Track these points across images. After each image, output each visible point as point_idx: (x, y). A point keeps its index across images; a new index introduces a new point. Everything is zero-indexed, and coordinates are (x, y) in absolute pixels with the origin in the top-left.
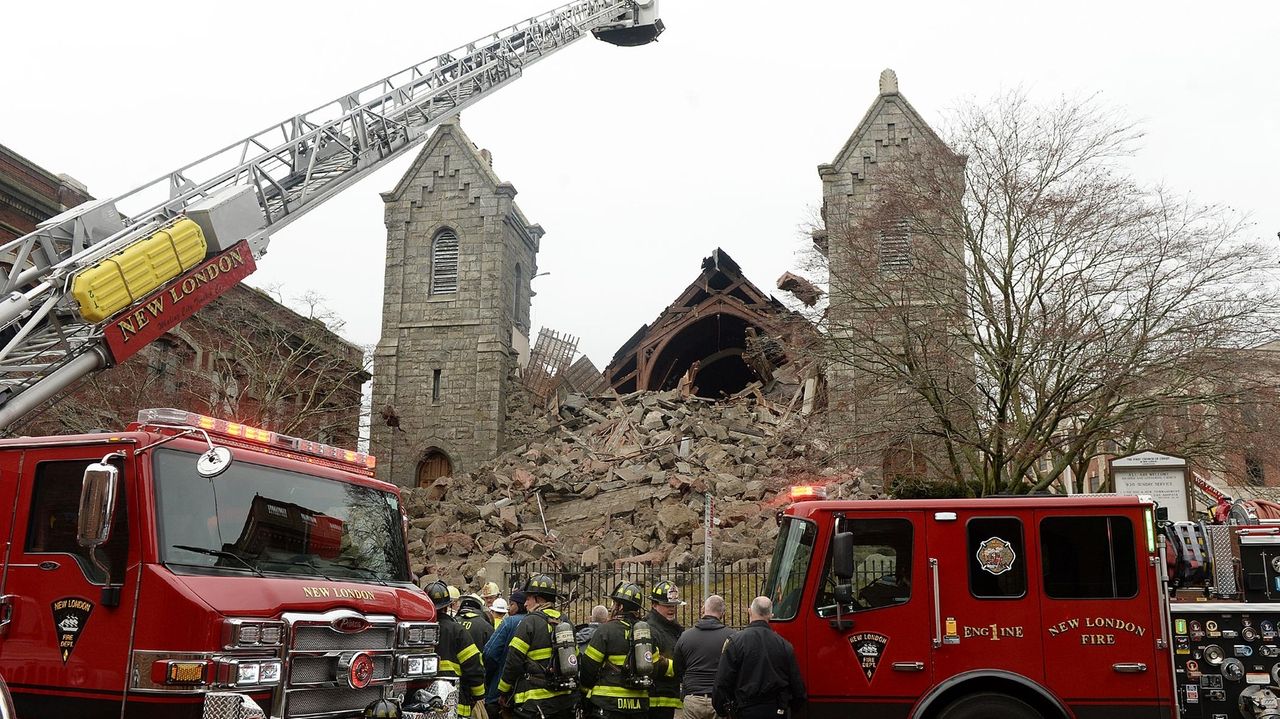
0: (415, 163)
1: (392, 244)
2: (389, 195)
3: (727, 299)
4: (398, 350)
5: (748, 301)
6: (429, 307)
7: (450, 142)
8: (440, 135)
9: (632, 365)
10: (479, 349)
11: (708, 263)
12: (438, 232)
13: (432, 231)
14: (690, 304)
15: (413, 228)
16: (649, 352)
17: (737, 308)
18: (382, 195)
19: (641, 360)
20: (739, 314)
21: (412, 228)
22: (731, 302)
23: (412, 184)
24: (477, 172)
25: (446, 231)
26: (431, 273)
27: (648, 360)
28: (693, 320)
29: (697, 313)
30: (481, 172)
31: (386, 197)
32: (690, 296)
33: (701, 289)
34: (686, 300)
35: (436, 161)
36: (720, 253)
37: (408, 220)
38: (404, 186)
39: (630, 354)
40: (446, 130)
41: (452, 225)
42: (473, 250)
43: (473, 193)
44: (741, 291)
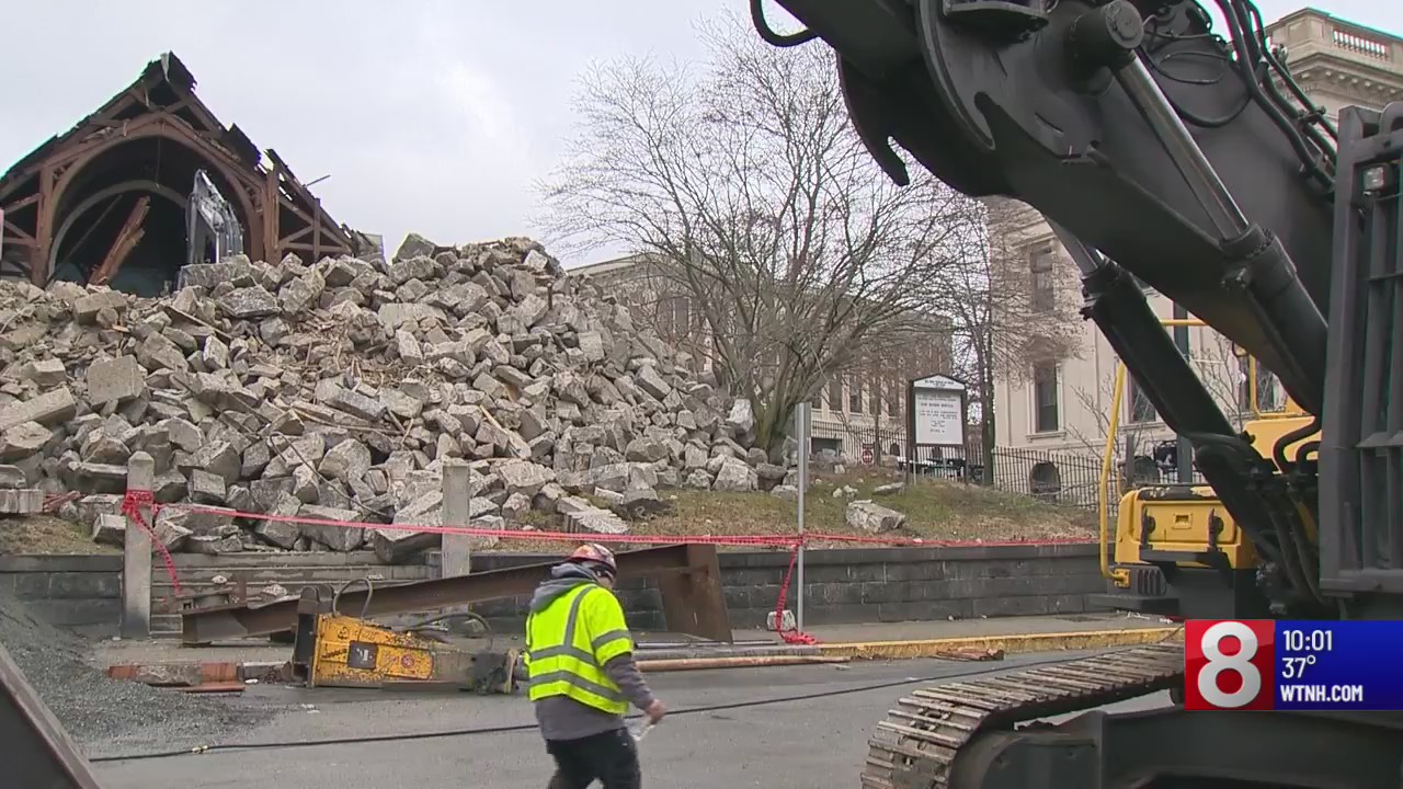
3: (172, 119)
5: (198, 126)
9: (33, 186)
11: (153, 69)
14: (121, 116)
16: (58, 173)
17: (183, 133)
19: (46, 183)
20: (185, 141)
22: (175, 123)
27: (55, 182)
28: (120, 140)
29: (128, 131)
32: (121, 105)
33: (137, 102)
34: (115, 111)
36: (173, 58)
39: (30, 172)
44: (190, 111)
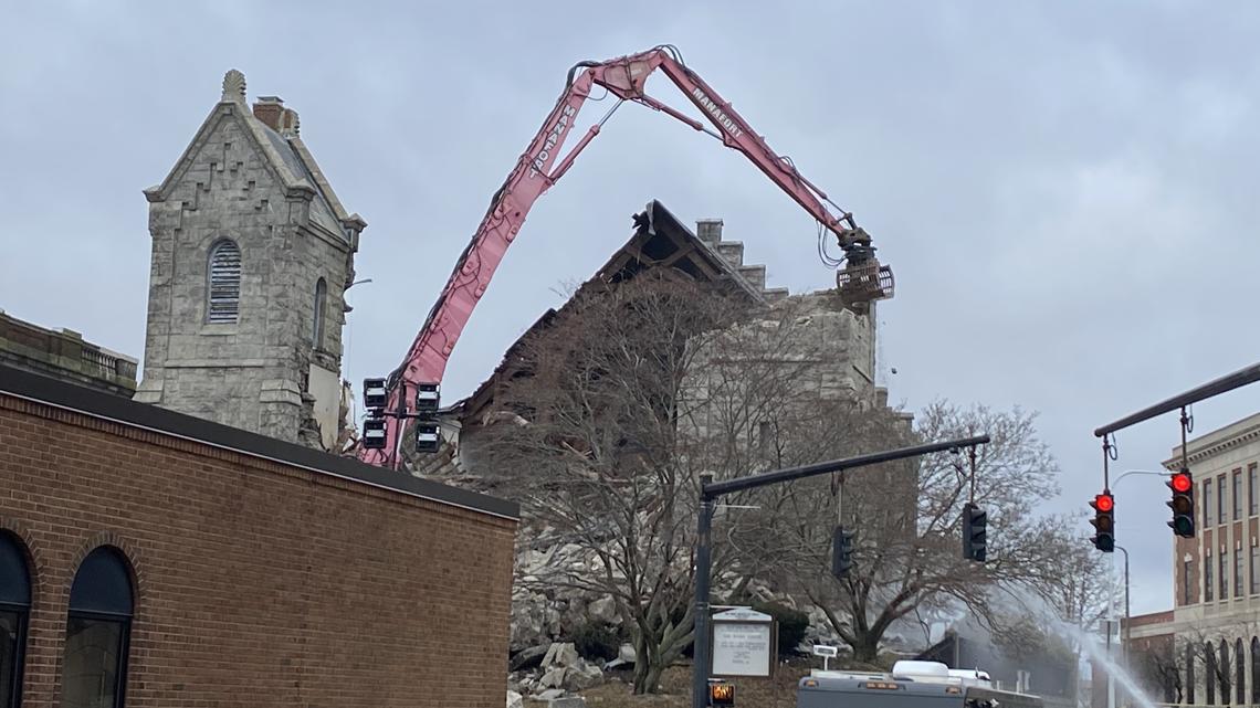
0: (188, 151)
1: (157, 258)
2: (155, 193)
4: (162, 396)
6: (203, 343)
7: (230, 125)
8: (218, 116)
10: (262, 399)
11: (641, 222)
12: (214, 245)
13: (207, 242)
15: (185, 236)
18: (145, 192)
21: (183, 237)
23: (184, 179)
24: (265, 168)
25: (226, 243)
26: (206, 296)
30: (269, 168)
31: (152, 197)
35: (212, 149)
36: (657, 208)
37: (179, 227)
38: (173, 182)
40: (227, 111)
41: (234, 235)
42: (258, 268)
43: (260, 193)
